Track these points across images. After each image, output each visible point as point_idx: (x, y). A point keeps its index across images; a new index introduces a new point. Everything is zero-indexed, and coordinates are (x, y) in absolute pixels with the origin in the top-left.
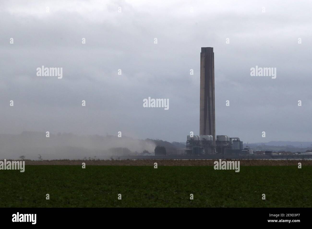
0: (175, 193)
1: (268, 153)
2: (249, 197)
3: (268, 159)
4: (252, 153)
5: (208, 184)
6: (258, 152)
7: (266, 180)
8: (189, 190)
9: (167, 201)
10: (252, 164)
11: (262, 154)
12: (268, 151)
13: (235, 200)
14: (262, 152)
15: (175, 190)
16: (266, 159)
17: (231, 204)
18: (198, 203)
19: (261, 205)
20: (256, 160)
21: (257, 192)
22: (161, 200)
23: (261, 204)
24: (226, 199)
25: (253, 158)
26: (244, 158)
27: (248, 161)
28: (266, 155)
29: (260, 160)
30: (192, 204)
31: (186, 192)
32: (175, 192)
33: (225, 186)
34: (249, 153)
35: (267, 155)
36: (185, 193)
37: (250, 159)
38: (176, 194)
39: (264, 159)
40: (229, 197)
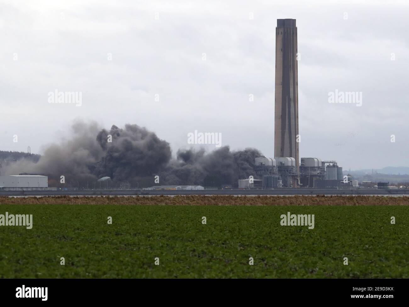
0: (239, 249)
1: (382, 185)
2: (356, 255)
3: (383, 195)
4: (357, 186)
5: (292, 235)
6: (366, 185)
7: (382, 228)
8: (262, 244)
9: (227, 261)
10: (357, 203)
11: (372, 188)
12: (382, 182)
13: (335, 259)
14: (372, 184)
15: (240, 244)
16: (379, 195)
17: (329, 265)
18: (276, 264)
19: (376, 267)
20: (363, 196)
21: (369, 246)
22: (217, 259)
23: (377, 265)
24: (321, 259)
25: (359, 194)
26: (344, 193)
27: (351, 198)
28: (378, 188)
29: (369, 196)
30: (267, 266)
31: (257, 247)
32: (240, 246)
33: (318, 237)
34: (352, 185)
35: (380, 190)
36: (256, 249)
37: (354, 195)
38: (241, 250)
39: (376, 195)
40: (325, 255)
